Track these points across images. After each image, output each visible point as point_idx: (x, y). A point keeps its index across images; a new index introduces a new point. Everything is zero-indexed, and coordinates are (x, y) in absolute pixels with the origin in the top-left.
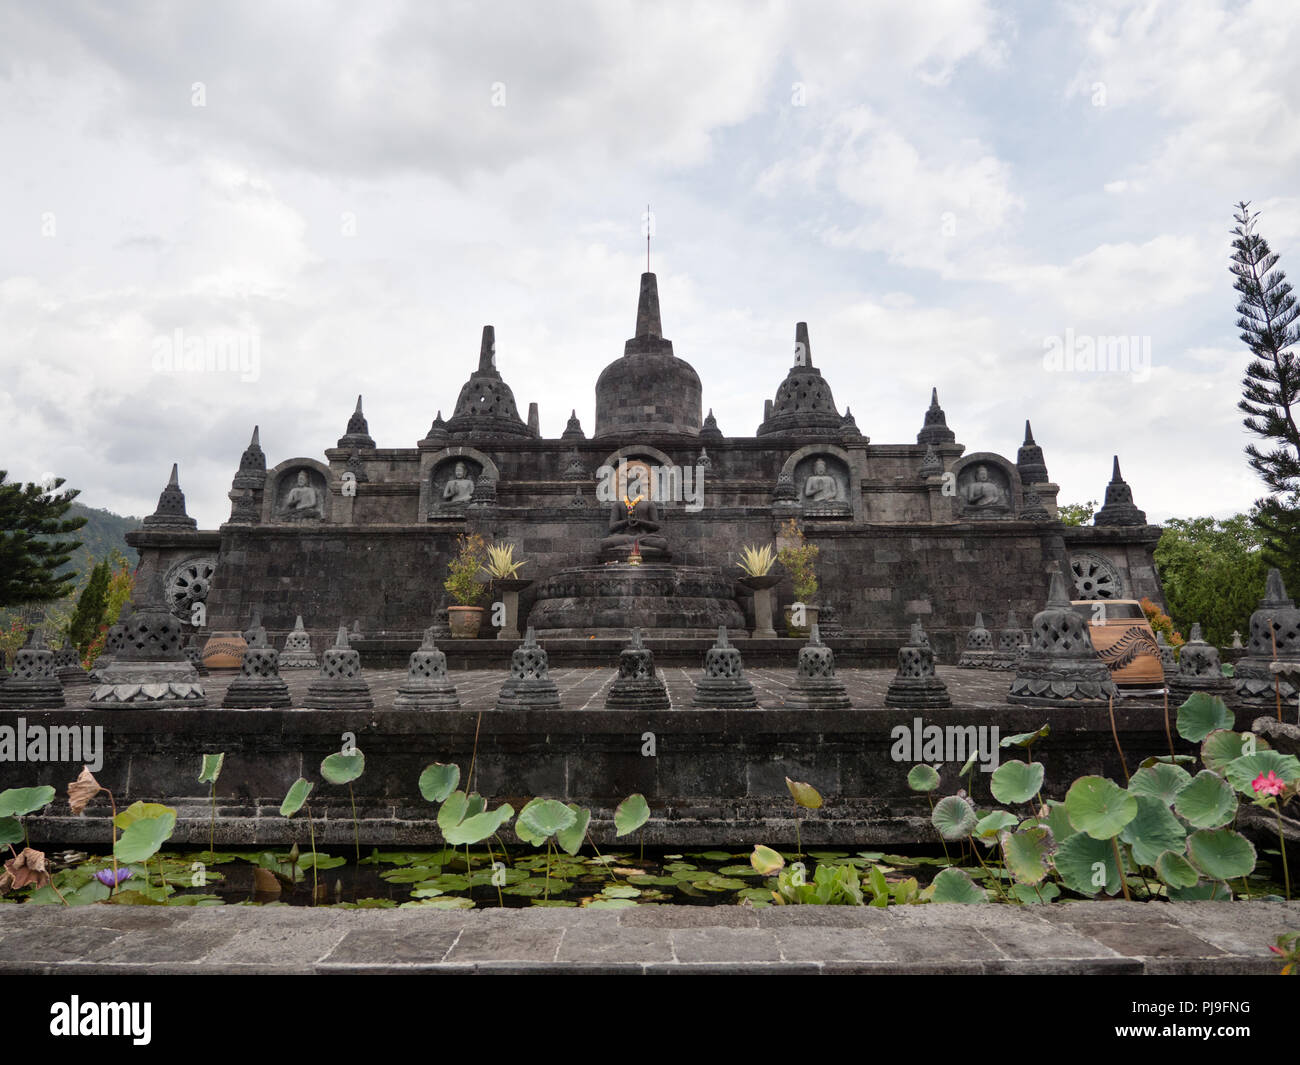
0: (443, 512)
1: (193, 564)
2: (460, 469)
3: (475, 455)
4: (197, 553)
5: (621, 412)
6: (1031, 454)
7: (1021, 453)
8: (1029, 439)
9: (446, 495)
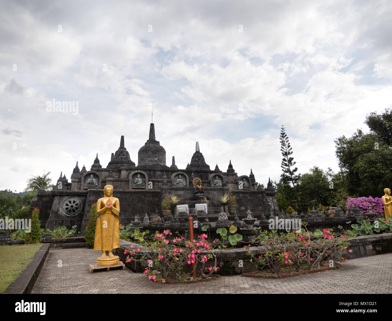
0: (136, 187)
1: (70, 200)
2: (139, 176)
3: (143, 172)
4: (71, 197)
5: (148, 159)
6: (252, 176)
7: (250, 175)
8: (252, 173)
9: (135, 182)
